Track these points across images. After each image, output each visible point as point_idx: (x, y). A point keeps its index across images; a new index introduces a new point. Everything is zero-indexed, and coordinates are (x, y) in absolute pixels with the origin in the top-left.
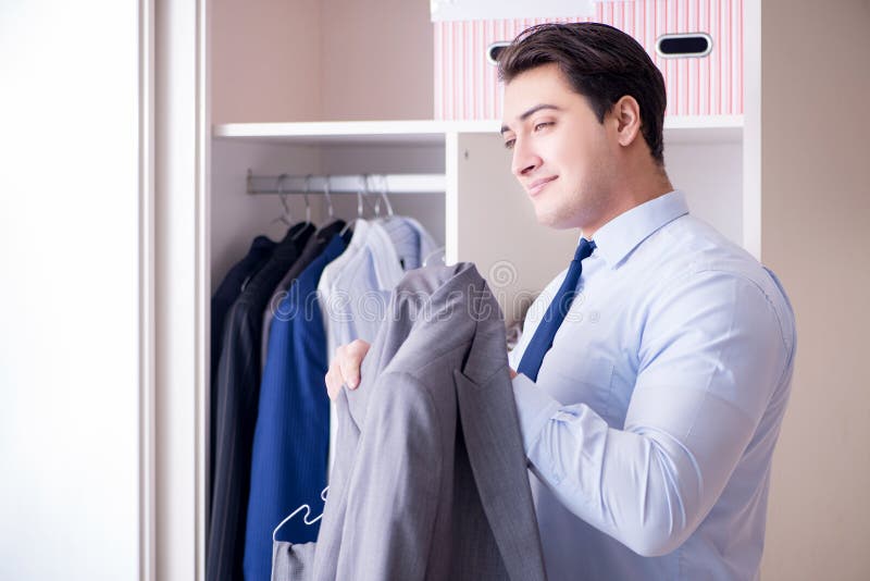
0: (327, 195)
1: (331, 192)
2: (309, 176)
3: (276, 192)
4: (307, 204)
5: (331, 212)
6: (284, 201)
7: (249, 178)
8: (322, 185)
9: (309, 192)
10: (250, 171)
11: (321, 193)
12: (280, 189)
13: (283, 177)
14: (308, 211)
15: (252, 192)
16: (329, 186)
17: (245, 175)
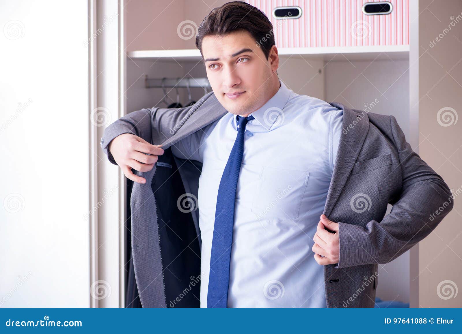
0: (188, 89)
1: (190, 87)
2: (178, 79)
3: (161, 87)
4: (178, 93)
5: (190, 98)
6: (165, 92)
7: (147, 80)
8: (185, 83)
9: (178, 87)
10: (147, 76)
11: (185, 87)
12: (163, 85)
13: (164, 79)
14: (178, 97)
15: (148, 87)
16: (189, 83)
17: (144, 78)
